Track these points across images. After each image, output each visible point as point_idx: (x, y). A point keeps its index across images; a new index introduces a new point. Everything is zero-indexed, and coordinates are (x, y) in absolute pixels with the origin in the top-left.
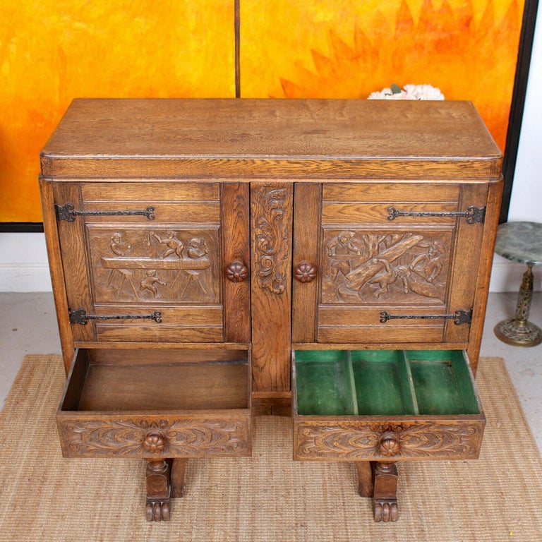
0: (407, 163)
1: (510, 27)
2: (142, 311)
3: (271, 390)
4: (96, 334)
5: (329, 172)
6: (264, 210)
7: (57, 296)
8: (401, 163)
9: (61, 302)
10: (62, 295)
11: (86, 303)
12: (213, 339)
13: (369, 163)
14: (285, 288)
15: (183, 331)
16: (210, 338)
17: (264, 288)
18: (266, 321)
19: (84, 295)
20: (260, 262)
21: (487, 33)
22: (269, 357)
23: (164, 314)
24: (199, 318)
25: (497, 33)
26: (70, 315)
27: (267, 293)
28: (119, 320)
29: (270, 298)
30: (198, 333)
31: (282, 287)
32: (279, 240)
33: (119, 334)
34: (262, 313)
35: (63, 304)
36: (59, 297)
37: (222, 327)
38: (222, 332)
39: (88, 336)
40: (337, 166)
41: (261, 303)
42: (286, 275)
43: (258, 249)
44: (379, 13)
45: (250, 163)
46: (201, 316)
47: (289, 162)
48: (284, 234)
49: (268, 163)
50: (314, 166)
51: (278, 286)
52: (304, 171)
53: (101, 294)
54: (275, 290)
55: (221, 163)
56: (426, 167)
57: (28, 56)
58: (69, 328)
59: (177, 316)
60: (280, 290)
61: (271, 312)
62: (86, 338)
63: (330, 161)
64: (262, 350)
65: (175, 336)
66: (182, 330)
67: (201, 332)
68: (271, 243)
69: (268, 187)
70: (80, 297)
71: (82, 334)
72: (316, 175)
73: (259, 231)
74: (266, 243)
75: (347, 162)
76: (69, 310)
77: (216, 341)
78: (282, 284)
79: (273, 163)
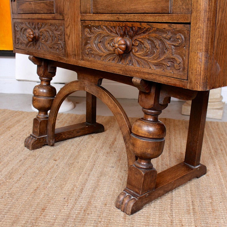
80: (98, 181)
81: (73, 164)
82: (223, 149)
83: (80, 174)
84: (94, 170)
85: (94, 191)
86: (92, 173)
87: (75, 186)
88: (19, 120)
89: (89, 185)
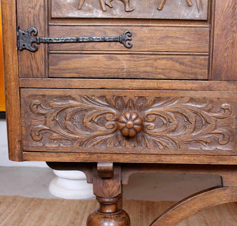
2: (108, 31)
4: (47, 65)
7: (4, 10)
9: (9, 18)
10: (11, 7)
11: (39, 20)
12: (195, 74)
15: (158, 61)
16: (191, 74)
19: (38, 7)
23: (136, 35)
24: (180, 41)
26: (18, 38)
28: (79, 44)
30: (177, 66)
33: (77, 65)
35: (11, 21)
36: (7, 12)
37: (207, 57)
38: (207, 63)
39: (38, 69)
46: (182, 39)
53: (59, 7)
58: (15, 58)
59: (152, 38)
62: (35, 72)
65: (148, 69)
66: (156, 60)
67: (182, 64)
70: (32, 11)
71: (31, 65)
76: (18, 29)
77: (199, 77)
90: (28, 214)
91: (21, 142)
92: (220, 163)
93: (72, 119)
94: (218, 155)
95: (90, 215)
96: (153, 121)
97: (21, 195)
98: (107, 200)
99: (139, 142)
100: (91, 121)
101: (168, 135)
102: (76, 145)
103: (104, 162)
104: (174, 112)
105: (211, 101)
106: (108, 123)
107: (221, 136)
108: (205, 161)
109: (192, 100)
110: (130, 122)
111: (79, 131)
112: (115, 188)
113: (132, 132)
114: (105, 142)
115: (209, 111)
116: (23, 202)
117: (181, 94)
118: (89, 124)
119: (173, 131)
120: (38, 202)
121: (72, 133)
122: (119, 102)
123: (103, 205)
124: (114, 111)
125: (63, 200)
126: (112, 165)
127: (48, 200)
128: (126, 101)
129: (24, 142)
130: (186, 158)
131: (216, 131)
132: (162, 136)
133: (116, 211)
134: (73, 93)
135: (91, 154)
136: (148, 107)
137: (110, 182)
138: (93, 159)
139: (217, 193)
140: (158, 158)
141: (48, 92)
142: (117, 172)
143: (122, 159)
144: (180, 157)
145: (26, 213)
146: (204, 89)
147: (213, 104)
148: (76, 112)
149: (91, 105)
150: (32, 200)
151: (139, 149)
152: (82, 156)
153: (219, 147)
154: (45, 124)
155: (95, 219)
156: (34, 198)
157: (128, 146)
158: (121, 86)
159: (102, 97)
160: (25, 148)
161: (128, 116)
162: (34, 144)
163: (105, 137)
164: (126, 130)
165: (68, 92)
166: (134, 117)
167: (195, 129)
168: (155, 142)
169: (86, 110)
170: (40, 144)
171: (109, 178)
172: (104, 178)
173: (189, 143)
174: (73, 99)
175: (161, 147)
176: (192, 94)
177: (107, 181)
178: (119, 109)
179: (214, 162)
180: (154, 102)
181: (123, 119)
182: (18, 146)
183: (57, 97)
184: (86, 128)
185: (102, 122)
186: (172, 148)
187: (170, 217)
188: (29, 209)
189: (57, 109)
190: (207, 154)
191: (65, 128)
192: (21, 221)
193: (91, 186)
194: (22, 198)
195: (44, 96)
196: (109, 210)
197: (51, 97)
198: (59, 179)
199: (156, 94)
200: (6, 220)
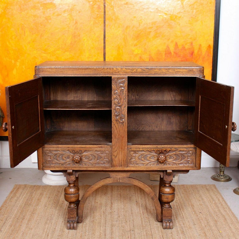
0: (169, 69)
1: (208, 55)
3: (120, 167)
5: (140, 73)
6: (117, 87)
8: (167, 69)
13: (155, 69)
14: (125, 120)
17: (117, 120)
18: (117, 135)
20: (115, 109)
21: (199, 58)
22: (119, 151)
25: (204, 58)
27: (118, 122)
29: (119, 124)
31: (123, 120)
32: (122, 100)
34: (116, 131)
40: (144, 70)
41: (116, 127)
42: (125, 115)
43: (115, 104)
44: (158, 50)
45: (112, 69)
47: (126, 69)
48: (124, 98)
49: (118, 69)
50: (135, 70)
51: (122, 120)
52: (131, 72)
54: (121, 121)
55: (101, 69)
56: (176, 71)
57: (24, 67)
60: (123, 121)
61: (119, 131)
63: (141, 68)
64: (116, 148)
68: (119, 101)
69: (118, 78)
72: (136, 74)
73: (115, 96)
74: (118, 101)
75: (147, 69)
78: (123, 119)
79: (120, 69)
80: (112, 229)
81: (93, 221)
82: (178, 205)
83: (100, 227)
84: (107, 223)
85: (112, 235)
86: (107, 226)
87: (100, 232)
88: (41, 193)
89: (108, 232)
90: (34, 193)
91: (43, 164)
92: (106, 170)
93: (59, 157)
94: (106, 167)
95: (65, 188)
96: (84, 157)
97: (28, 184)
98: (71, 182)
99: (80, 164)
100: (65, 157)
101: (89, 161)
102: (60, 165)
103: (69, 170)
104: (91, 154)
105: (102, 151)
106: (70, 158)
107: (106, 162)
108: (101, 169)
109: (96, 151)
110: (77, 158)
111: (61, 161)
112: (73, 178)
113: (77, 161)
114: (69, 164)
115: (102, 154)
116: (30, 187)
117: (93, 149)
118: (64, 158)
119: (91, 160)
120: (38, 187)
121: (59, 161)
122: (74, 151)
123: (70, 184)
124: (72, 154)
125: (51, 186)
126: (72, 171)
127: (43, 186)
128: (76, 151)
129: (44, 164)
130: (95, 168)
131: (104, 160)
132: (87, 162)
133: (74, 186)
134: (59, 149)
135: (65, 167)
136: (83, 153)
137: (72, 176)
138: (66, 169)
139: (108, 179)
140: (86, 168)
141: (51, 149)
142: (74, 173)
143: (75, 169)
144: (94, 168)
145: (33, 192)
146: (100, 147)
147: (102, 152)
148: (60, 155)
149: (65, 153)
150: (35, 186)
151: (80, 166)
152: (62, 168)
153: (105, 165)
154: (50, 159)
155: (67, 189)
156: (35, 185)
157: (77, 165)
158: (74, 147)
159: (68, 150)
160: (44, 166)
161: (76, 156)
162: (47, 165)
163: (70, 162)
164: (76, 161)
165: (58, 149)
166: (78, 156)
167: (97, 160)
168: (85, 164)
169: (63, 154)
170: (49, 165)
171: (71, 175)
172: (70, 175)
173: (96, 164)
174: (59, 151)
175: (87, 165)
176: (96, 149)
177: (71, 176)
178: (74, 154)
179: (104, 169)
180: (84, 151)
181: (75, 157)
182: (42, 166)
183: (54, 150)
184: (63, 160)
185: (68, 158)
186: (90, 165)
187: (92, 188)
188: (34, 191)
189: (54, 154)
190: (102, 167)
191: (57, 160)
192: (32, 196)
193: (65, 177)
194: (29, 185)
195: (50, 150)
196: (72, 185)
197: (53, 150)
198: (48, 175)
199: (85, 149)
200: (24, 196)
